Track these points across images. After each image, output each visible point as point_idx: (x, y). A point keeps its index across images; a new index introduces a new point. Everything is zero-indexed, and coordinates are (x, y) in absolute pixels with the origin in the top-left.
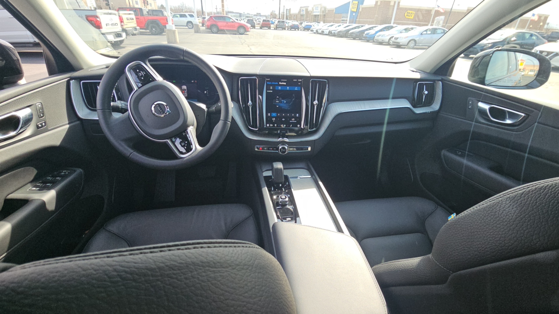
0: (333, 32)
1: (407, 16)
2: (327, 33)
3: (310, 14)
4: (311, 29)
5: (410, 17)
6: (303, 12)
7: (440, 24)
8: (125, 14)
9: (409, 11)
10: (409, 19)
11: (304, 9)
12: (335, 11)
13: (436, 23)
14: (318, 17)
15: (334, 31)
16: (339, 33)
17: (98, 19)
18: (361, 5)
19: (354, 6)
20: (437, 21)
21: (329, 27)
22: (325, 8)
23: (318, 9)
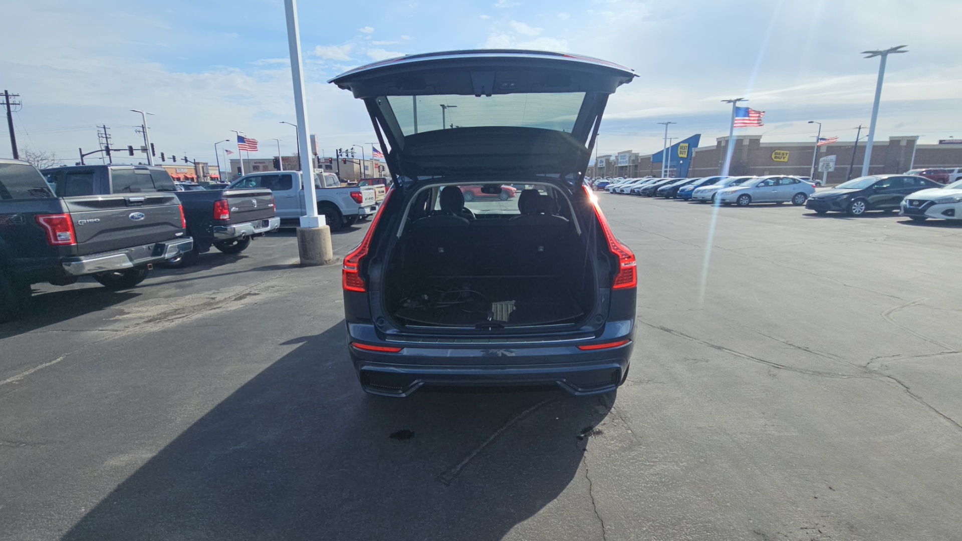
0: (636, 190)
1: (775, 158)
2: (629, 193)
3: (613, 166)
4: (606, 188)
5: (782, 160)
6: (601, 164)
7: (830, 168)
8: (378, 187)
10: (781, 163)
11: (604, 160)
12: (653, 159)
13: (823, 166)
14: (626, 169)
15: (638, 189)
16: (645, 191)
17: (360, 195)
18: (693, 149)
19: (683, 150)
20: (824, 164)
21: (631, 183)
22: (637, 156)
23: (625, 159)
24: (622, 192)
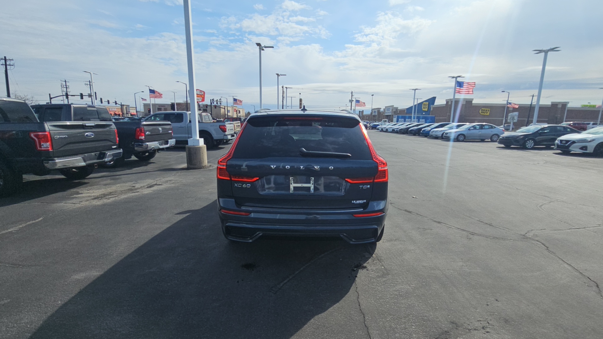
0: (395, 130)
1: (481, 113)
2: (391, 131)
3: (382, 114)
4: (376, 128)
5: (486, 114)
6: (375, 113)
7: (515, 120)
8: (236, 123)
9: (482, 109)
10: (484, 116)
11: (376, 111)
12: (407, 111)
14: (390, 117)
15: (397, 129)
16: (401, 131)
17: (225, 127)
18: (431, 105)
19: (425, 106)
20: (511, 117)
21: (393, 125)
22: (397, 109)
23: (389, 111)
24: (387, 131)
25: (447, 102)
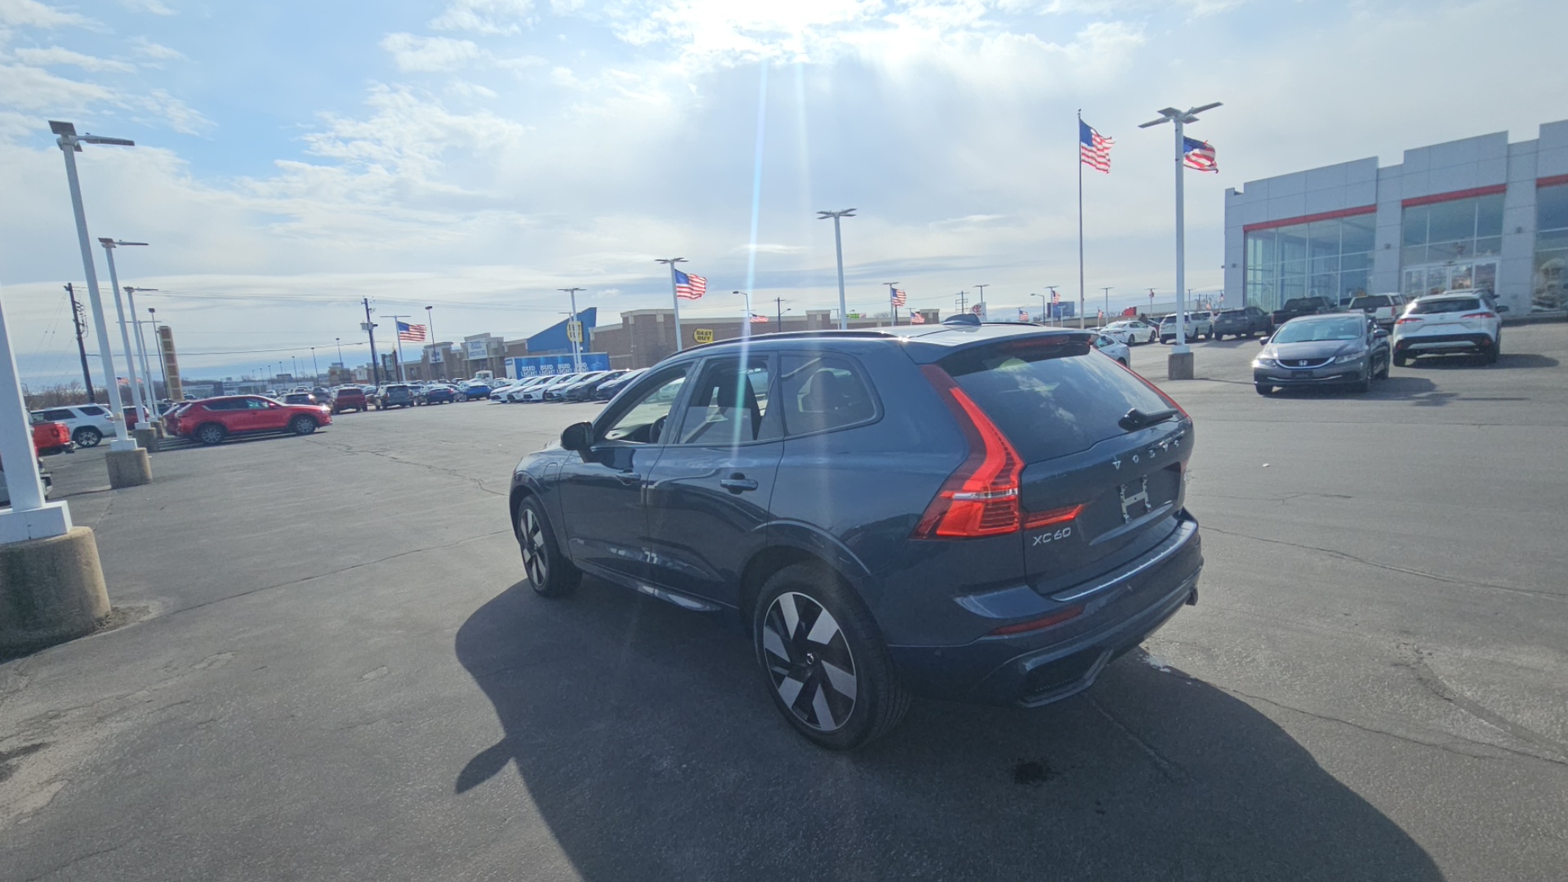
0: (555, 394)
1: (699, 338)
2: (541, 398)
3: (460, 359)
4: (491, 395)
5: (706, 341)
6: (436, 358)
9: (698, 330)
11: (439, 350)
12: (529, 346)
15: (558, 392)
18: (589, 328)
19: (574, 331)
21: (538, 383)
22: (500, 341)
23: (480, 347)
24: (528, 399)
25: (625, 319)
